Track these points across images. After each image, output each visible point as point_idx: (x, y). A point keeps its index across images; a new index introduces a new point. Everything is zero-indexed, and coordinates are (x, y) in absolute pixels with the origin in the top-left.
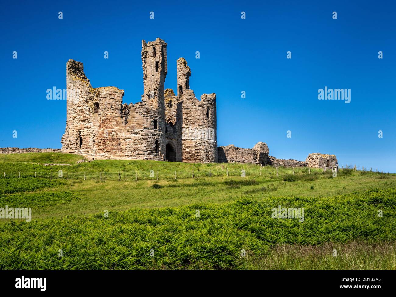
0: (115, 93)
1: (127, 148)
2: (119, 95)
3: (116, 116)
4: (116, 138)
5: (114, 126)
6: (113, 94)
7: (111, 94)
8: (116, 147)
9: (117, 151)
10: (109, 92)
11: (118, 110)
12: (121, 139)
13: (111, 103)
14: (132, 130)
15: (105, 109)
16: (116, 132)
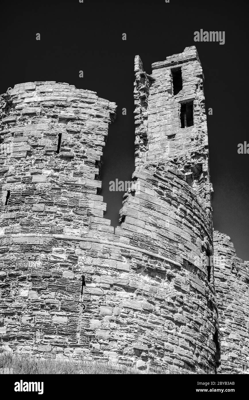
0: (81, 105)
1: (116, 335)
2: (95, 113)
3: (77, 186)
4: (67, 274)
5: (62, 224)
6: (74, 104)
7: (64, 103)
8: (65, 320)
9: (67, 339)
10: (58, 98)
11: (86, 163)
12: (93, 285)
13: (60, 135)
14: (144, 254)
15: (29, 153)
16: (72, 249)
